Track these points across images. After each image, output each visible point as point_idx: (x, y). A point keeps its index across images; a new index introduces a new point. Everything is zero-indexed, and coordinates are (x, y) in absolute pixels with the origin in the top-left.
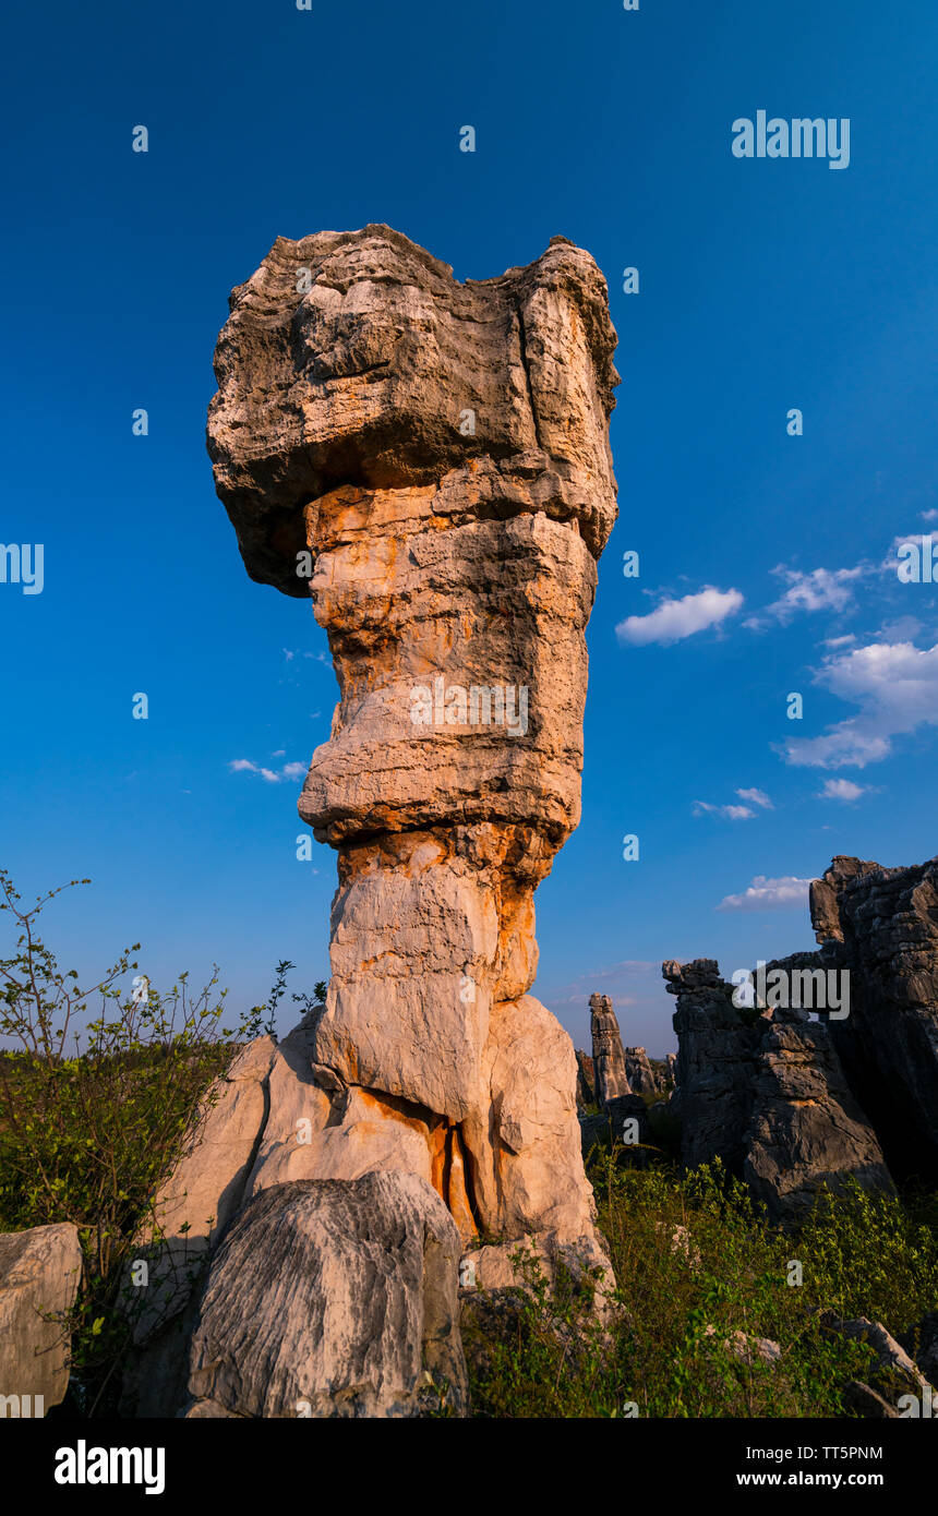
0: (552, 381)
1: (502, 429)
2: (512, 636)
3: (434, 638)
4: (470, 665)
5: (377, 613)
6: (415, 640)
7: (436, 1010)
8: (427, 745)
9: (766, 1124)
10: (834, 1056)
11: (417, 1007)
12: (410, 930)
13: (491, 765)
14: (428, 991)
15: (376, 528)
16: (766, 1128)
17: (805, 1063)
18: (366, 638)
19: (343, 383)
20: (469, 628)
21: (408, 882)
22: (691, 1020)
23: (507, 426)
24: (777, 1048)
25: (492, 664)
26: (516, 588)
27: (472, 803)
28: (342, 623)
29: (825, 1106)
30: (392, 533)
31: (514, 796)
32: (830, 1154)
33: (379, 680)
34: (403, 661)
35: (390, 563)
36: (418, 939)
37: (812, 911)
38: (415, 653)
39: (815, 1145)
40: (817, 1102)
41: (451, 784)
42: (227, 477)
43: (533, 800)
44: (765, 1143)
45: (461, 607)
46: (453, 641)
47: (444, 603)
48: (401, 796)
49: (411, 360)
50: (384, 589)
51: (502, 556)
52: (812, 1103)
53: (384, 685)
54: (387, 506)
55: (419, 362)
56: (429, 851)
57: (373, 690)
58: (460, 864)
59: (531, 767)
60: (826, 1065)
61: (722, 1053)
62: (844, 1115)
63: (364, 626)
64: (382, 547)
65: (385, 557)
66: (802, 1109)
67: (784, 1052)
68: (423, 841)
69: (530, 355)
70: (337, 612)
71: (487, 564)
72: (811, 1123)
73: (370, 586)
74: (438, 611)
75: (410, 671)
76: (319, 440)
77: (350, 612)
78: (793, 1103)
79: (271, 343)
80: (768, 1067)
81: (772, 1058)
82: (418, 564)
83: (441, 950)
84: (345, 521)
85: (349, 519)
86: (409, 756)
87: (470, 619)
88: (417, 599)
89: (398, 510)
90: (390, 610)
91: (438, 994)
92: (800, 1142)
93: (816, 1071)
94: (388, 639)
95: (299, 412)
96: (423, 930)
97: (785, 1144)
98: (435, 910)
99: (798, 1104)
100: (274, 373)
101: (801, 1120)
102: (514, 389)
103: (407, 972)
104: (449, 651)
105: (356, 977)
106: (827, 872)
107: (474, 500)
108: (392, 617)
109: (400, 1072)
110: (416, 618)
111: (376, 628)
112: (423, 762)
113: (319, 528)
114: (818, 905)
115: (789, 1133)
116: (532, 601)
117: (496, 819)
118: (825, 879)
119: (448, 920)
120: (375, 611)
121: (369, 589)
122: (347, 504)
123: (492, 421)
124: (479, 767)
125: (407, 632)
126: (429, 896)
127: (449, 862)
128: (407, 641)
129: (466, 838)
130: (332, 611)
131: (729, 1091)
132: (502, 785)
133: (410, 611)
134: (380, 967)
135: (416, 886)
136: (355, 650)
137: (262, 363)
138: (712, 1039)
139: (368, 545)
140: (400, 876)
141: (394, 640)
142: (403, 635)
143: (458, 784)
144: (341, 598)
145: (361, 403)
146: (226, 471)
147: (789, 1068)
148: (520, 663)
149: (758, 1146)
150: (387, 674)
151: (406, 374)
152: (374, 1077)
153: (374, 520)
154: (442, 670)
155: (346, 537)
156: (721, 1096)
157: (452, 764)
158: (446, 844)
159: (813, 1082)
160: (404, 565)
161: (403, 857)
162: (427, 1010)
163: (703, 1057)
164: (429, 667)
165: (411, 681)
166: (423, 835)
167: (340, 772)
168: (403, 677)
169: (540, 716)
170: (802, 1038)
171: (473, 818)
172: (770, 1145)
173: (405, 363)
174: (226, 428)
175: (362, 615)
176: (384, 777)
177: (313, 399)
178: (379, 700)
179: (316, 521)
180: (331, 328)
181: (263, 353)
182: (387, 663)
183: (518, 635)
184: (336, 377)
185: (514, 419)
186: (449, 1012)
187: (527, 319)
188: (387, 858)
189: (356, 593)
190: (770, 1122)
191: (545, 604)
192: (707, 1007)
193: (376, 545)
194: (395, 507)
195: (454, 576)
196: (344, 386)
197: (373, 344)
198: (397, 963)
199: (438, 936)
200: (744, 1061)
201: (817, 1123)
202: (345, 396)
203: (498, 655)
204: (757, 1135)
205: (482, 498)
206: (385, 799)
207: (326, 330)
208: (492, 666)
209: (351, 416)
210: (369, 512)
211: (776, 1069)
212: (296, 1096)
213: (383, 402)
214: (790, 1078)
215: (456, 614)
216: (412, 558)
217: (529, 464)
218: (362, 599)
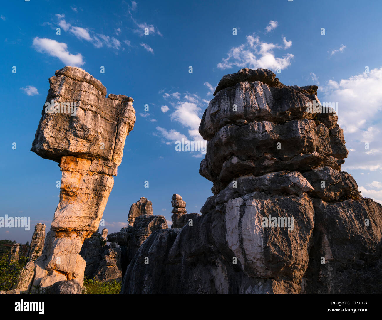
0: (119, 148)
1: (107, 156)
2: (98, 200)
3: (84, 198)
4: (89, 204)
5: (75, 190)
6: (81, 197)
7: (72, 259)
8: (79, 218)
9: (100, 271)
10: (120, 256)
11: (68, 259)
12: (70, 248)
13: (88, 222)
14: (71, 256)
15: (78, 170)
16: (100, 273)
17: (113, 258)
18: (71, 194)
19: (81, 140)
20: (91, 198)
21: (71, 240)
22: (87, 245)
23: (108, 155)
24: (108, 254)
25: (93, 204)
26: (101, 192)
27: (84, 228)
28: (67, 189)
29: (114, 267)
30: (81, 172)
31: (91, 227)
32: (112, 277)
33: (71, 202)
34: (77, 200)
35: (79, 180)
36: (71, 249)
37: (130, 212)
38: (80, 199)
39: (109, 275)
40: (113, 266)
41: (81, 225)
42: (47, 148)
43: (93, 228)
44: (98, 275)
45: (91, 193)
46: (88, 199)
47: (88, 192)
48: (73, 226)
49: (96, 141)
50: (77, 186)
51: (100, 185)
52: (112, 266)
53: (72, 203)
54: (81, 165)
55: (97, 142)
56: (75, 235)
57: (69, 203)
58: (79, 237)
59: (94, 223)
60: (117, 258)
61: (94, 254)
62: (117, 269)
63: (71, 191)
64: (78, 175)
65: (79, 178)
66: (109, 268)
67: (110, 255)
68: (74, 233)
69: (117, 141)
70: (66, 187)
71: (98, 186)
72: (110, 271)
73: (75, 185)
74: (87, 193)
75: (78, 202)
76: (72, 151)
77: (69, 188)
78: (108, 267)
79: (64, 116)
80: (105, 259)
81: (107, 257)
82: (85, 182)
83: (74, 251)
84: (71, 166)
85: (72, 166)
86: (76, 219)
87: (92, 196)
88: (84, 190)
89: (83, 167)
90: (77, 190)
91: (72, 257)
92: (106, 275)
93: (115, 260)
94: (75, 195)
95: (69, 141)
96: (72, 248)
97: (103, 275)
98: (75, 245)
99: (109, 267)
100: (63, 124)
101: (108, 270)
102: (112, 149)
103: (67, 254)
104: (86, 201)
105: (58, 254)
106: (138, 201)
107: (98, 171)
108: (78, 192)
109: (64, 268)
110: (82, 193)
111: (74, 193)
112: (78, 220)
113: (64, 164)
114: (132, 211)
115: (105, 273)
116: (103, 195)
117: (87, 231)
118: (136, 203)
119: (76, 247)
120: (74, 190)
121: (74, 185)
122: (72, 161)
123: (106, 154)
124: (86, 222)
125: (80, 195)
126: (74, 243)
127: (78, 237)
128: (79, 197)
129: (81, 234)
130: (65, 186)
131: (92, 263)
132: (89, 226)
133: (81, 191)
134: (63, 253)
135: (72, 241)
136: (67, 194)
137: (60, 119)
138: (92, 250)
139: (75, 174)
140: (69, 239)
141: (76, 196)
142: (79, 195)
143: (82, 225)
144: (68, 185)
145: (83, 146)
146: (47, 146)
147: (109, 259)
148: (97, 205)
149: (97, 276)
150: (73, 201)
151: (94, 144)
152: (59, 268)
153: (78, 168)
154: (84, 204)
155: (71, 170)
156: (89, 265)
157: (82, 221)
158: (77, 234)
159: (114, 262)
160: (82, 181)
161: (70, 236)
162: (70, 259)
163: (88, 255)
164: (82, 202)
165: (78, 204)
166: (74, 232)
167: (62, 220)
168: (76, 203)
169: (98, 215)
170: (115, 252)
171: (83, 230)
172: (99, 276)
173: (94, 141)
174: (49, 136)
175: (72, 189)
176: (71, 223)
177: (72, 139)
178: (71, 207)
179: (64, 161)
180: (81, 125)
181: (61, 117)
182: (74, 199)
183: (99, 200)
184: (80, 138)
185: (110, 155)
186: (73, 260)
187: (119, 131)
188: (66, 235)
189: (72, 185)
190: (101, 271)
191: (105, 196)
192: (93, 242)
193: (77, 175)
194: (82, 166)
195: (91, 188)
196: (81, 141)
197: (90, 137)
198: (66, 252)
199: (74, 249)
200: (98, 256)
201: (111, 271)
202: (80, 143)
203: (95, 203)
204: (97, 274)
205: (100, 171)
206: (70, 226)
207: (80, 125)
208: (93, 205)
209: (80, 148)
210: (77, 165)
211: (107, 259)
212: (41, 271)
213: (88, 148)
214: (109, 261)
215: (90, 194)
216: (84, 180)
217: (110, 165)
218: (73, 187)
